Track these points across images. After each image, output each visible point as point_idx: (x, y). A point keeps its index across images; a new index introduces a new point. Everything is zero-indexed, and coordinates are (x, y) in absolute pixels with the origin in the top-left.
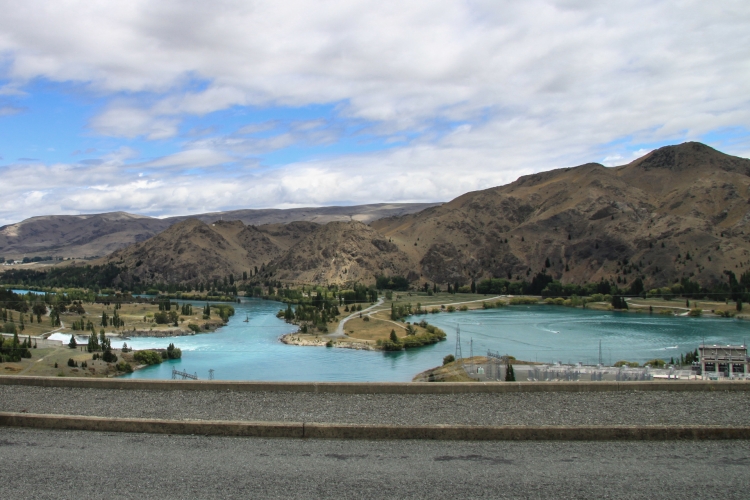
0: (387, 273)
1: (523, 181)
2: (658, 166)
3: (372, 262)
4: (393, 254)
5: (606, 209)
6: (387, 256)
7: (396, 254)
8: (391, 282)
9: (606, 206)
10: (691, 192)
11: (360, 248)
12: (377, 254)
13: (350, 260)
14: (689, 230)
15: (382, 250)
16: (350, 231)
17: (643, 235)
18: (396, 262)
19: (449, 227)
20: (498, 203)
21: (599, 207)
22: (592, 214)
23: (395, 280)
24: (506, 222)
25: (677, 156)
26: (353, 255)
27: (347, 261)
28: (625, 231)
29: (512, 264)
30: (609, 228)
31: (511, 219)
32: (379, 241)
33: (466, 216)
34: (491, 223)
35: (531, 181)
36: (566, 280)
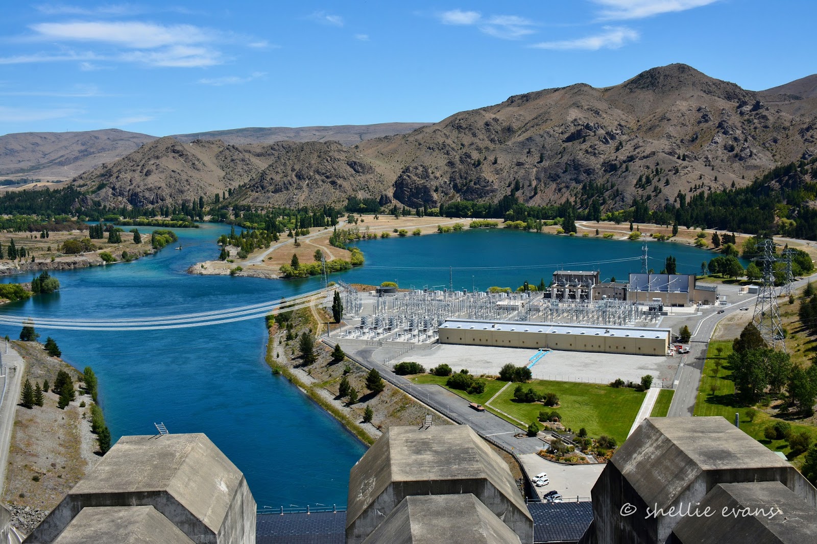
0: (361, 195)
1: (512, 100)
2: (643, 88)
3: (345, 184)
4: (369, 176)
5: (579, 132)
6: (362, 178)
7: (371, 176)
8: (362, 206)
9: (580, 128)
10: (667, 115)
11: (335, 169)
12: (352, 175)
13: (323, 181)
14: (654, 153)
15: (357, 172)
16: (325, 153)
17: (611, 158)
18: (372, 184)
19: (429, 148)
20: (481, 124)
21: (572, 129)
22: (566, 136)
23: (366, 201)
24: (488, 143)
25: (661, 77)
26: (327, 177)
27: (320, 183)
28: (595, 154)
29: (484, 189)
30: (578, 150)
31: (492, 141)
32: (355, 163)
33: (447, 137)
34: (472, 144)
35: (520, 101)
36: (534, 203)
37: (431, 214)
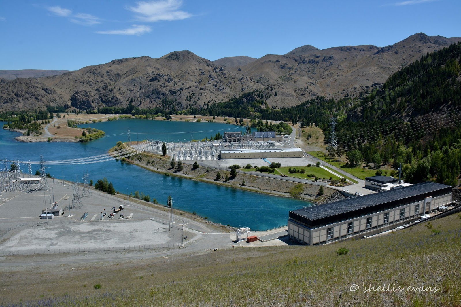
0: (52, 104)
1: (114, 62)
2: (174, 59)
3: (43, 99)
4: (54, 95)
5: (156, 77)
6: (51, 96)
7: (55, 95)
8: (56, 109)
9: (156, 75)
10: (188, 71)
11: (36, 92)
12: (46, 95)
13: (31, 97)
14: (190, 87)
15: (48, 93)
16: (30, 84)
17: (173, 89)
18: (57, 99)
19: (82, 82)
20: (104, 72)
21: (152, 76)
22: (150, 79)
23: (57, 107)
24: (109, 81)
25: (181, 55)
26: (33, 96)
27: (30, 99)
28: (165, 87)
29: (116, 102)
30: (156, 85)
31: (111, 80)
32: (47, 89)
33: (89, 77)
34: (102, 81)
35: (118, 62)
36: (141, 108)
37: (94, 113)
